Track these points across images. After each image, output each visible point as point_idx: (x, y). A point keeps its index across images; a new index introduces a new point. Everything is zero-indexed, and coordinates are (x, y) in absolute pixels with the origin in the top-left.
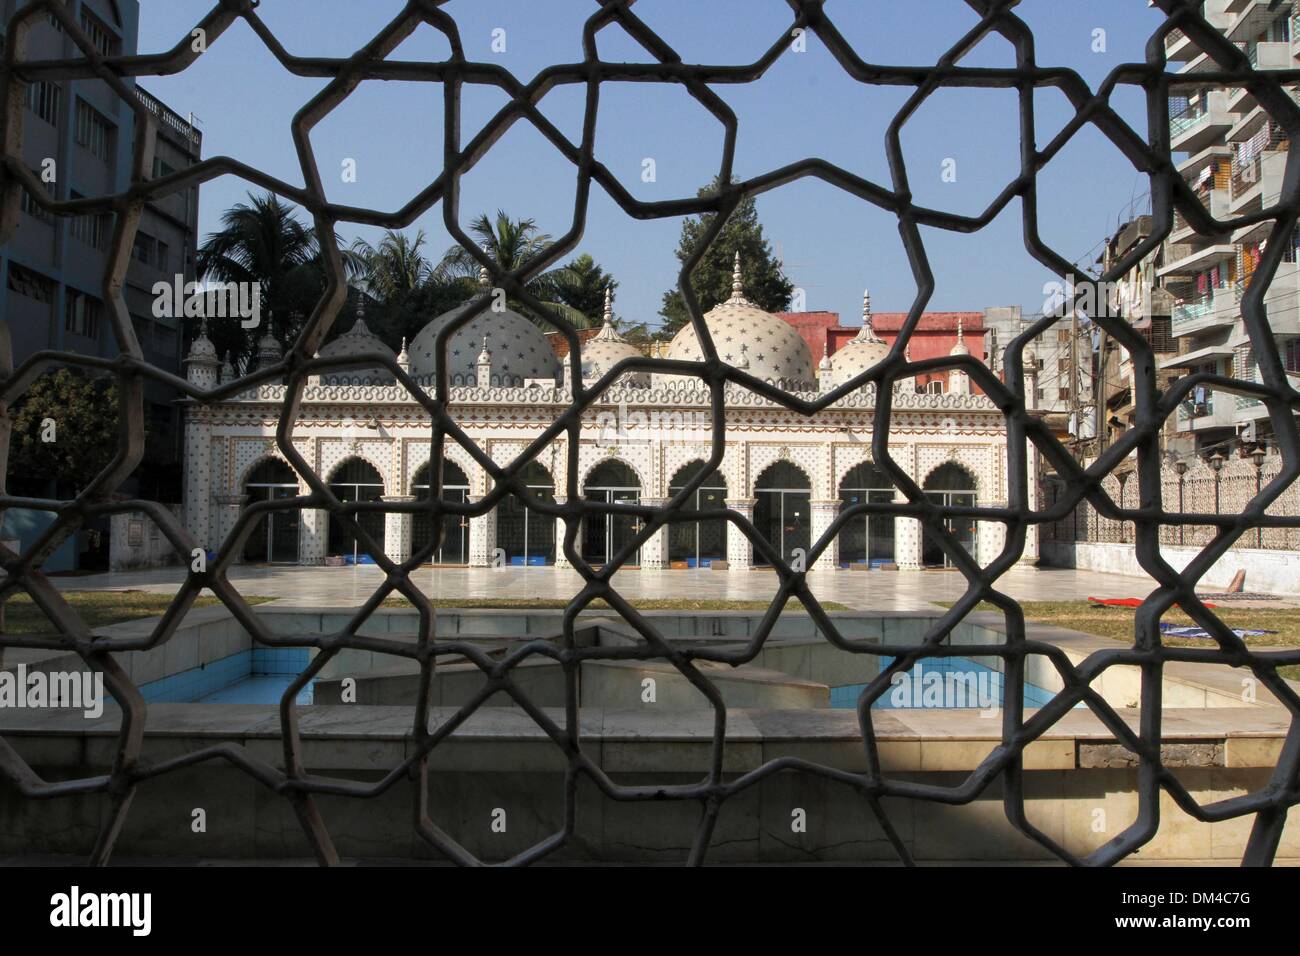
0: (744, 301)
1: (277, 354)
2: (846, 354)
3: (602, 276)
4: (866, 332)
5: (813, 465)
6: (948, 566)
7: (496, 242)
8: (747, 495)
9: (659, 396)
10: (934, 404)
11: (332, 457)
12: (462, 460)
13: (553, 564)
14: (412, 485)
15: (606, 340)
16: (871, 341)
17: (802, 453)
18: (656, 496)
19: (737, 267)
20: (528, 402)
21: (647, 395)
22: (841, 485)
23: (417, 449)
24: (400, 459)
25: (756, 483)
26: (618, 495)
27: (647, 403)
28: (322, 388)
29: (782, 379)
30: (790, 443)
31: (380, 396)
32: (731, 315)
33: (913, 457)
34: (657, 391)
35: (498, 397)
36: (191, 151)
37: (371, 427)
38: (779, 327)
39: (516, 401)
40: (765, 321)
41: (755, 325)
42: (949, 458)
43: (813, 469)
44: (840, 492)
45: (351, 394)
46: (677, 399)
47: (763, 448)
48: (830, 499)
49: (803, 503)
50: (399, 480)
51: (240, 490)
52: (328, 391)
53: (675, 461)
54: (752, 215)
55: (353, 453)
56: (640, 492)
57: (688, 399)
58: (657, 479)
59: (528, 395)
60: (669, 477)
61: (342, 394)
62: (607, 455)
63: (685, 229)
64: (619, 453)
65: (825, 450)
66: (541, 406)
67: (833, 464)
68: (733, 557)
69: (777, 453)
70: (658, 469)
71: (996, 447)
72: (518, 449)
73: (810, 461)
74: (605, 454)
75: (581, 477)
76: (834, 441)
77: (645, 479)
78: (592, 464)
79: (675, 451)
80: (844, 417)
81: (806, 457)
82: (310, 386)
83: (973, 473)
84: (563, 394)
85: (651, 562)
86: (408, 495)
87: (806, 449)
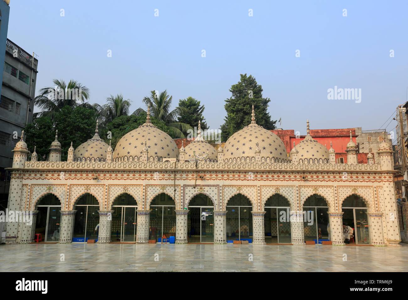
0: (257, 125)
2: (300, 146)
4: (309, 137)
5: (291, 196)
8: (261, 209)
9: (221, 165)
11: (76, 193)
12: (134, 194)
14: (112, 205)
15: (199, 142)
16: (311, 141)
17: (285, 191)
18: (220, 210)
19: (253, 111)
20: (164, 168)
21: (216, 165)
23: (115, 189)
24: (107, 194)
25: (265, 204)
26: (204, 210)
27: (216, 168)
28: (73, 162)
29: (274, 157)
30: (280, 186)
31: (99, 166)
32: (251, 131)
33: (336, 192)
34: (220, 163)
35: (150, 166)
36: (33, 67)
37: (94, 179)
38: (271, 135)
39: (158, 168)
40: (265, 133)
41: (261, 135)
42: (353, 193)
43: (291, 198)
44: (303, 208)
45: (86, 165)
46: (229, 167)
47: (268, 188)
48: (299, 211)
50: (106, 203)
51: (34, 208)
52: (76, 164)
53: (229, 194)
55: (86, 191)
56: (213, 208)
58: (221, 203)
59: (164, 165)
60: (226, 202)
61: (82, 165)
62: (199, 192)
64: (204, 191)
65: (296, 189)
66: (169, 170)
67: (300, 195)
68: (256, 238)
69: (274, 190)
70: (221, 198)
71: (375, 187)
72: (159, 189)
73: (289, 194)
74: (198, 191)
75: (187, 202)
76: (300, 185)
77: (216, 202)
78: (192, 196)
79: (229, 190)
80: (304, 174)
81: (287, 192)
82: (68, 162)
83: (365, 199)
84: (179, 165)
85: (218, 241)
86: (110, 210)
87: (287, 189)
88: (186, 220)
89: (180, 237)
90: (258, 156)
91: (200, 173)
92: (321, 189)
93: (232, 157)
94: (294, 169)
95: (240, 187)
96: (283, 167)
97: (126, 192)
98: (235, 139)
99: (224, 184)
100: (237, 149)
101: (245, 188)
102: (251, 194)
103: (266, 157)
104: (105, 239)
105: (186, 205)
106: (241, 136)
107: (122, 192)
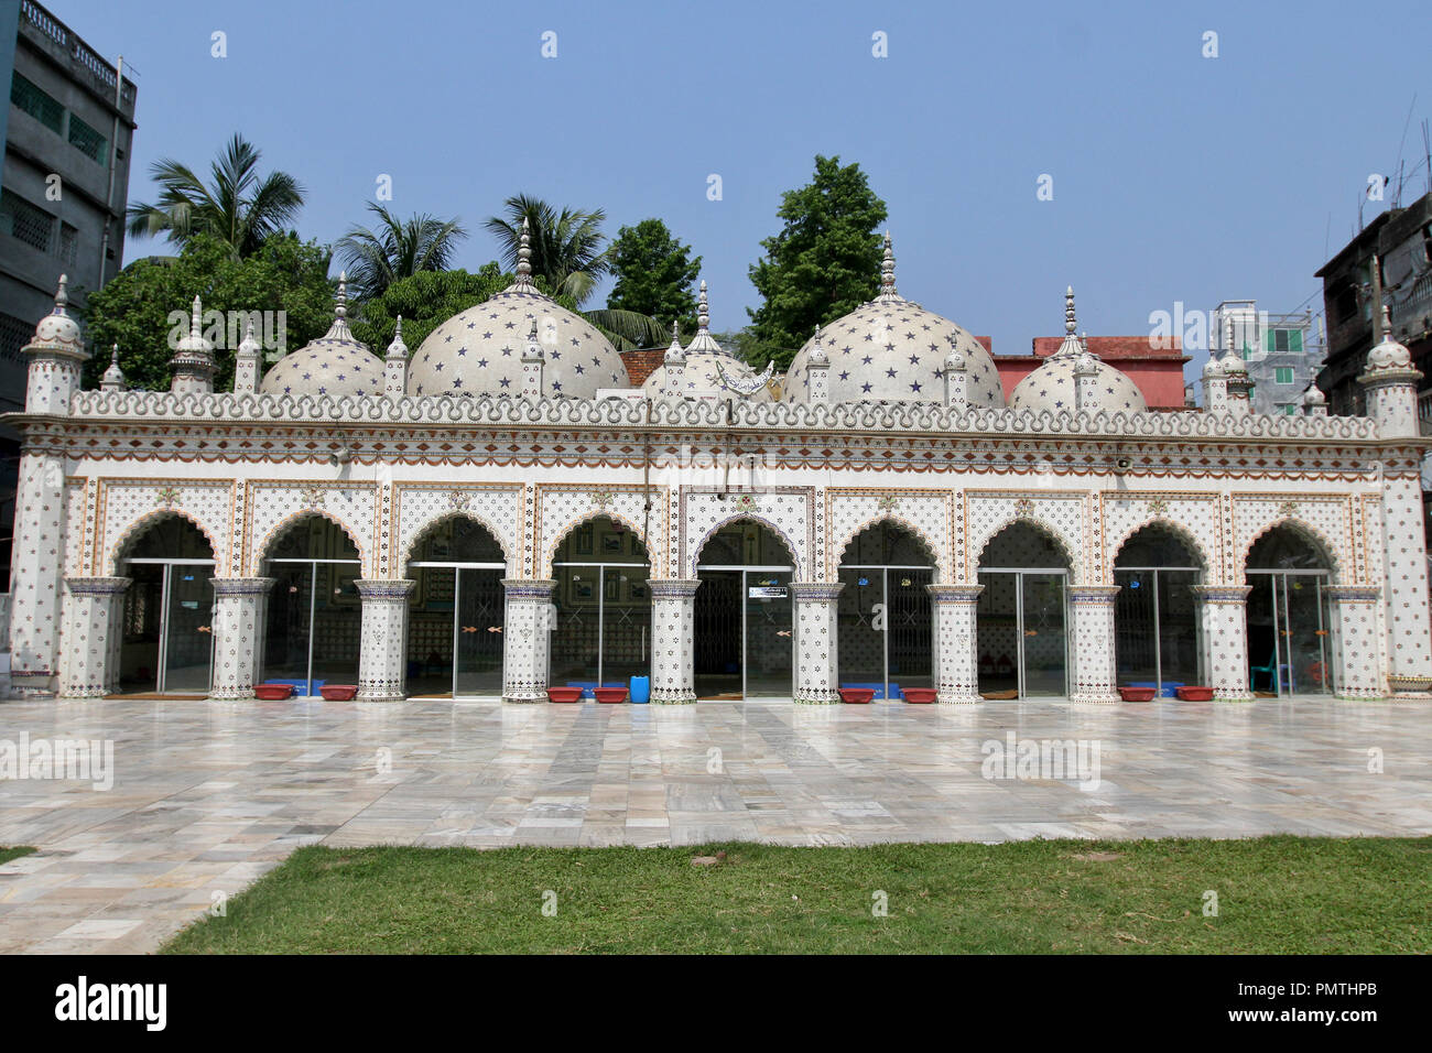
1: (205, 360)
4: (1072, 345)
5: (1072, 529)
8: (968, 578)
9: (821, 414)
11: (272, 514)
12: (493, 520)
13: (648, 699)
14: (408, 562)
17: (1053, 510)
18: (818, 581)
20: (604, 422)
21: (802, 413)
22: (1116, 561)
23: (418, 501)
24: (388, 517)
25: (980, 558)
26: (755, 579)
27: (801, 425)
28: (257, 398)
30: (1033, 493)
31: (356, 412)
32: (887, 315)
33: (1230, 515)
34: (818, 407)
36: (118, 107)
37: (338, 463)
39: (584, 421)
41: (925, 328)
42: (1284, 517)
43: (1074, 535)
44: (1115, 573)
46: (851, 420)
47: (990, 502)
48: (1100, 584)
50: (386, 553)
51: (112, 570)
52: (268, 403)
53: (849, 521)
56: (792, 573)
58: (821, 552)
59: (604, 412)
60: (839, 549)
62: (737, 513)
64: (759, 510)
65: (1090, 504)
66: (625, 430)
67: (1103, 527)
69: (1013, 509)
70: (823, 534)
71: (1357, 499)
72: (588, 501)
73: (1066, 523)
74: (733, 510)
75: (693, 549)
76: (1104, 489)
77: (801, 552)
78: (711, 527)
79: (849, 506)
80: (1119, 451)
81: (1059, 516)
82: (237, 395)
84: (664, 410)
85: (812, 693)
86: (400, 579)
87: (1059, 503)
89: (670, 681)
90: (957, 383)
91: (741, 442)
92: (1175, 504)
94: (1084, 432)
95: (888, 496)
97: (463, 510)
99: (834, 485)
101: (908, 501)
102: (929, 522)
104: (385, 684)
105: (689, 562)
106: (853, 331)
107: (447, 511)
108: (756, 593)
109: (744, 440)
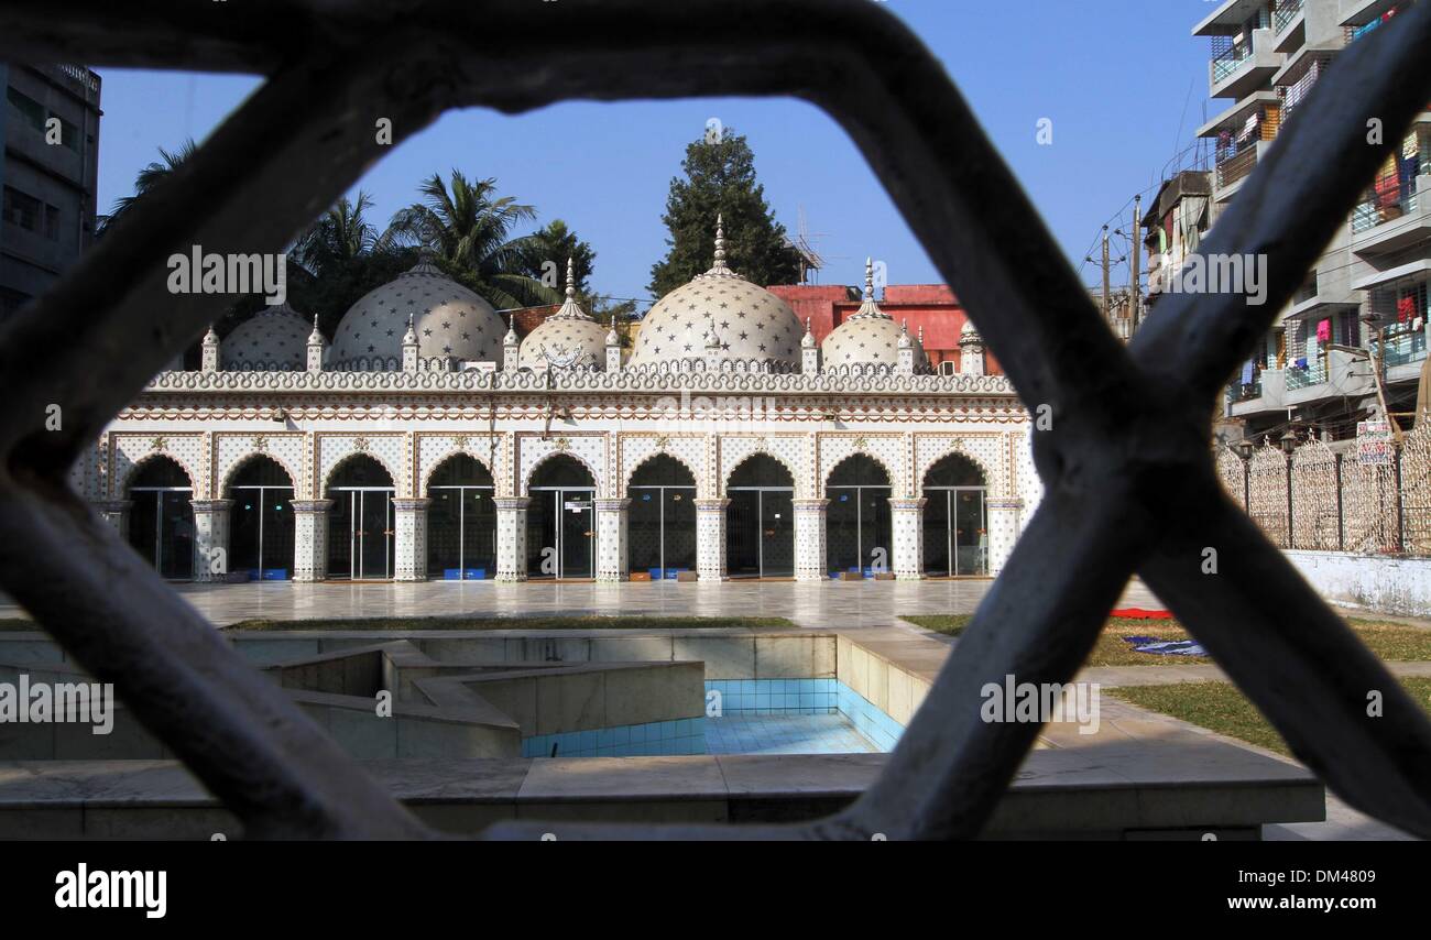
0: (728, 271)
2: (845, 331)
3: (577, 244)
4: (869, 306)
5: (796, 459)
6: (954, 574)
7: (451, 205)
8: (719, 494)
9: (615, 380)
10: (934, 387)
11: (231, 455)
12: (386, 458)
13: (493, 578)
14: (326, 487)
15: (567, 317)
16: (874, 316)
17: (782, 446)
18: (612, 497)
19: (719, 232)
20: (462, 388)
21: (601, 379)
22: (828, 482)
23: (333, 445)
24: (312, 456)
25: (729, 480)
26: (568, 497)
27: (600, 388)
28: (219, 374)
29: (768, 361)
30: (768, 434)
31: (288, 383)
32: (711, 287)
33: (911, 448)
34: (613, 374)
35: (427, 383)
36: (87, 99)
37: (276, 420)
38: (766, 301)
39: (448, 388)
40: (749, 293)
42: (953, 449)
43: (796, 463)
44: (827, 490)
45: (253, 381)
46: (636, 384)
47: (736, 440)
48: (815, 498)
49: (784, 503)
50: (311, 481)
51: (122, 495)
52: (226, 378)
53: (635, 455)
54: (750, 173)
55: (256, 449)
56: (594, 492)
57: (649, 384)
58: (613, 477)
59: (462, 381)
60: (627, 475)
61: (243, 381)
62: (556, 450)
63: (672, 190)
64: (569, 447)
65: (809, 441)
66: (476, 394)
67: (818, 457)
68: (703, 567)
69: (752, 445)
70: (615, 465)
71: (1007, 436)
72: (451, 443)
73: (791, 454)
74: (553, 448)
75: (525, 476)
76: (819, 431)
77: (600, 477)
78: (537, 460)
79: (634, 444)
80: (831, 403)
81: (787, 450)
82: (205, 372)
83: (980, 466)
84: (503, 379)
85: (607, 575)
86: (321, 498)
87: (787, 440)
88: (522, 522)
89: (508, 566)
90: (713, 357)
91: (558, 401)
92: (872, 440)
93: (658, 359)
94: (806, 390)
95: (663, 438)
96: (778, 383)
97: (364, 451)
98: (665, 310)
99: (623, 430)
100: (672, 338)
101: (677, 441)
102: (692, 455)
103: (747, 361)
104: (312, 571)
105: (522, 485)
106: (681, 301)
107: (353, 451)
108: (569, 505)
109: (560, 400)
